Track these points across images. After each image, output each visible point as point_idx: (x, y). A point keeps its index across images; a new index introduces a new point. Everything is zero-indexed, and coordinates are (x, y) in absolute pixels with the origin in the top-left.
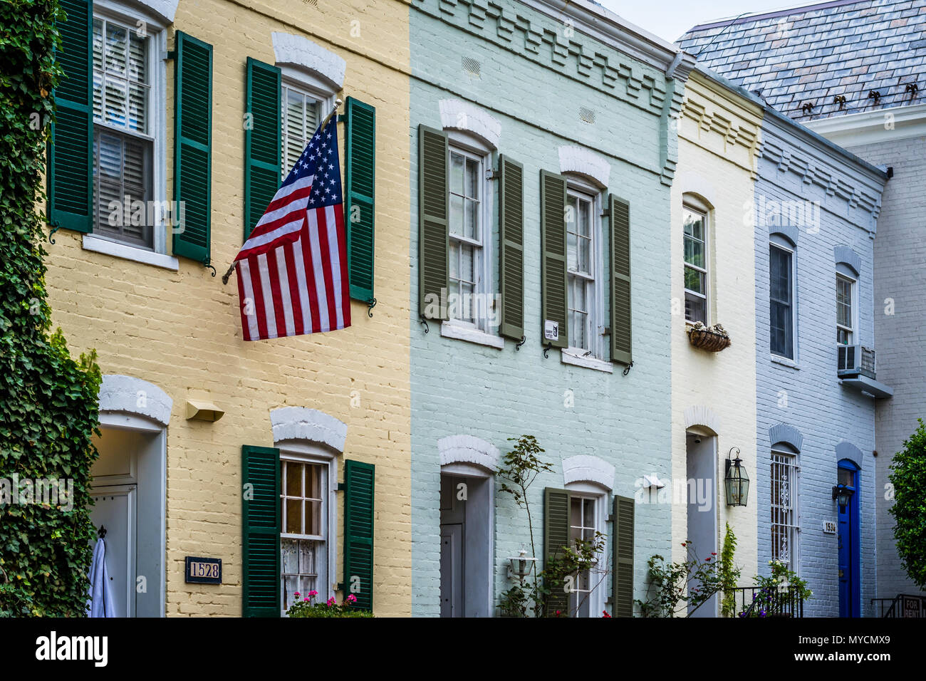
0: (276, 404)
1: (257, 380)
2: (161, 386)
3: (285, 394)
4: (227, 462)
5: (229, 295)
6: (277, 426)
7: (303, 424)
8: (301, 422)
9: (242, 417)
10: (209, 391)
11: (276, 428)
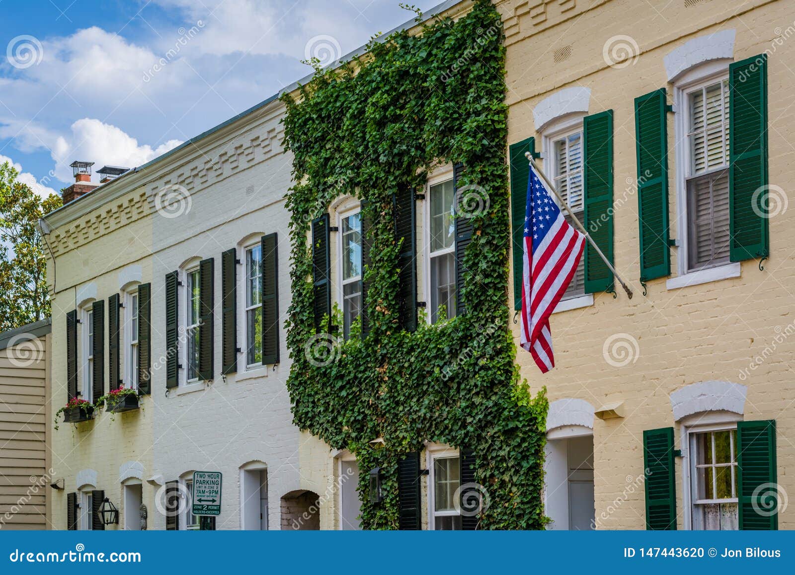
0: (674, 386)
1: (658, 371)
2: (586, 399)
3: (684, 375)
4: (636, 448)
5: (634, 306)
6: (677, 406)
7: (702, 397)
8: (700, 396)
9: (647, 406)
10: (621, 392)
11: (676, 408)
